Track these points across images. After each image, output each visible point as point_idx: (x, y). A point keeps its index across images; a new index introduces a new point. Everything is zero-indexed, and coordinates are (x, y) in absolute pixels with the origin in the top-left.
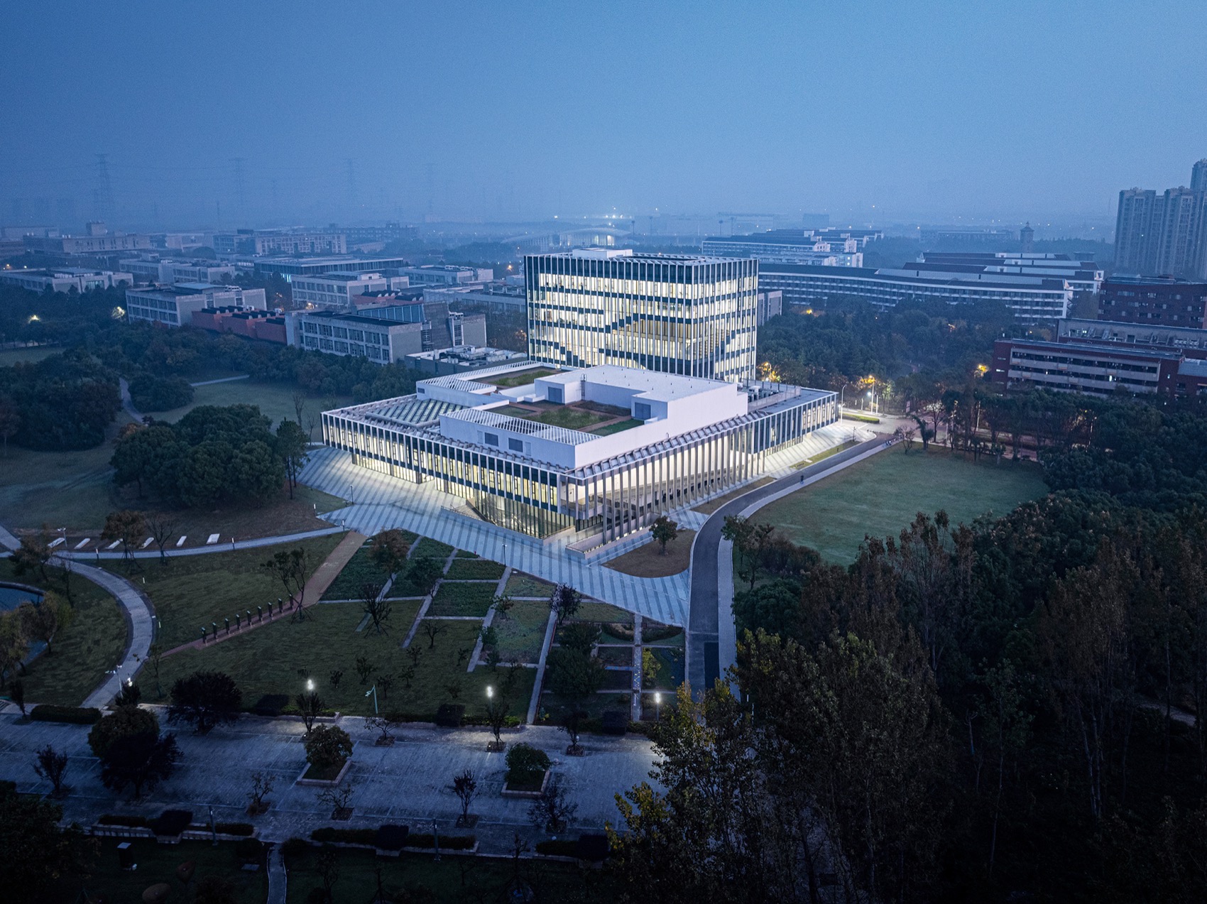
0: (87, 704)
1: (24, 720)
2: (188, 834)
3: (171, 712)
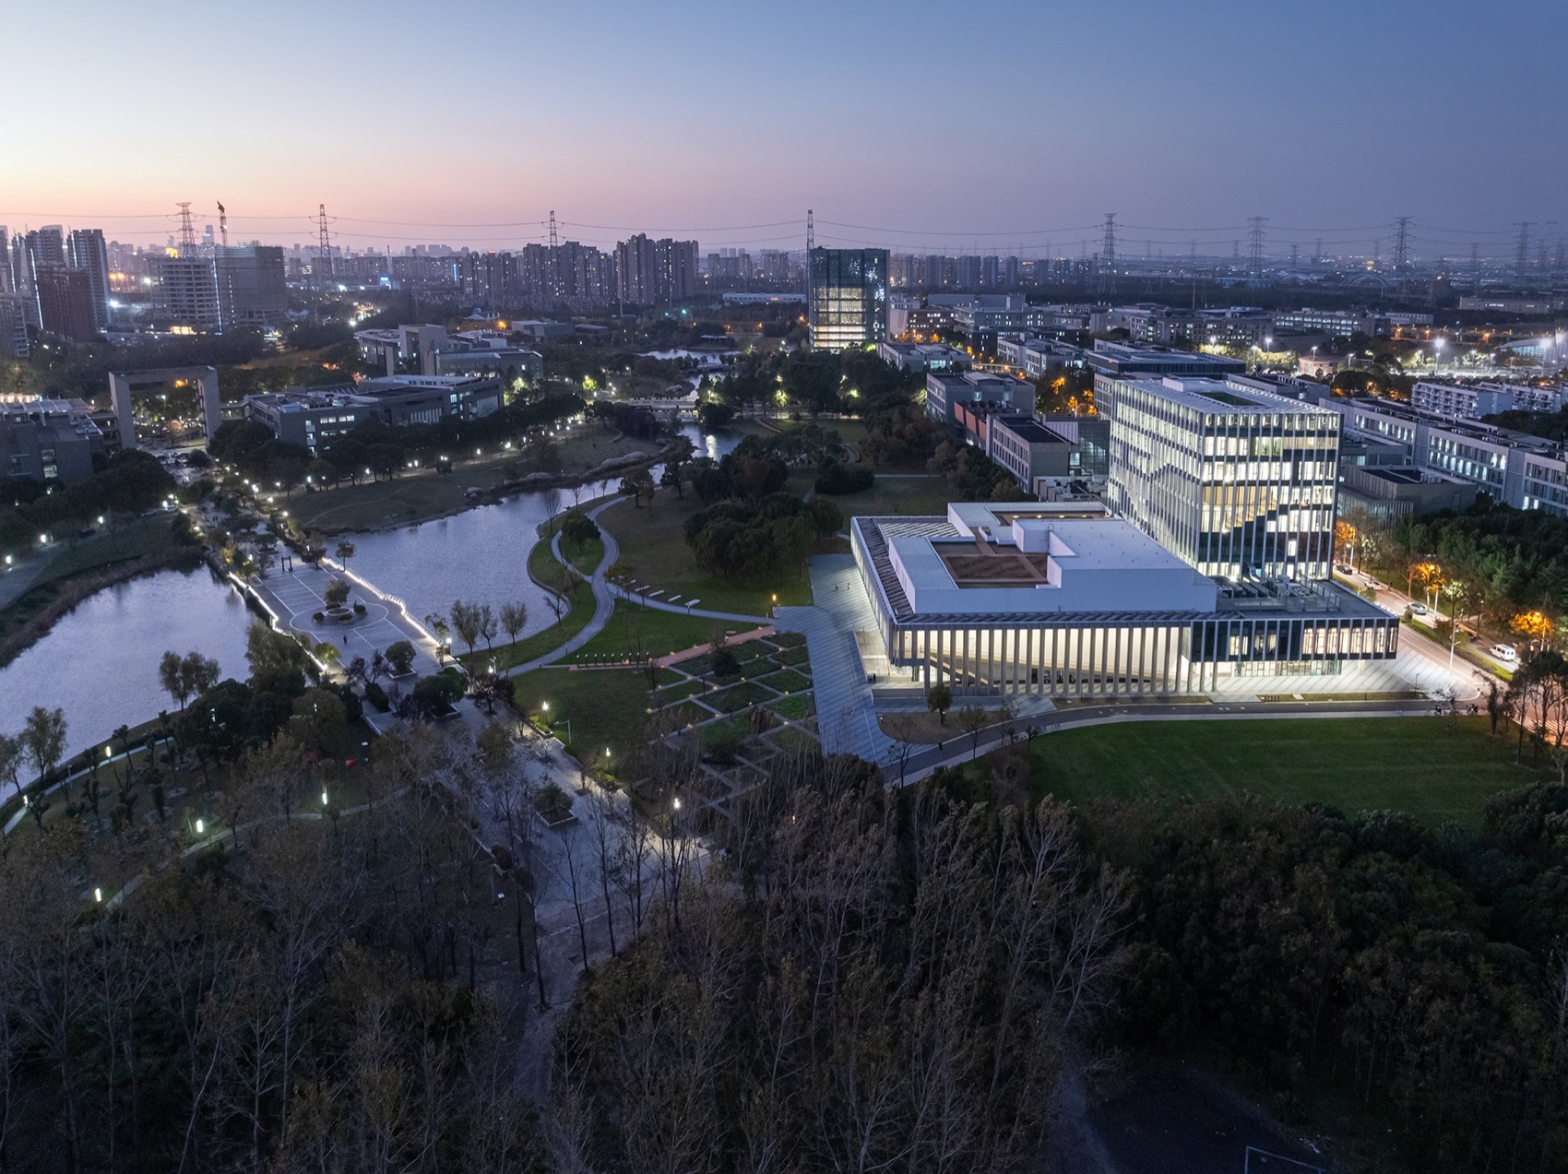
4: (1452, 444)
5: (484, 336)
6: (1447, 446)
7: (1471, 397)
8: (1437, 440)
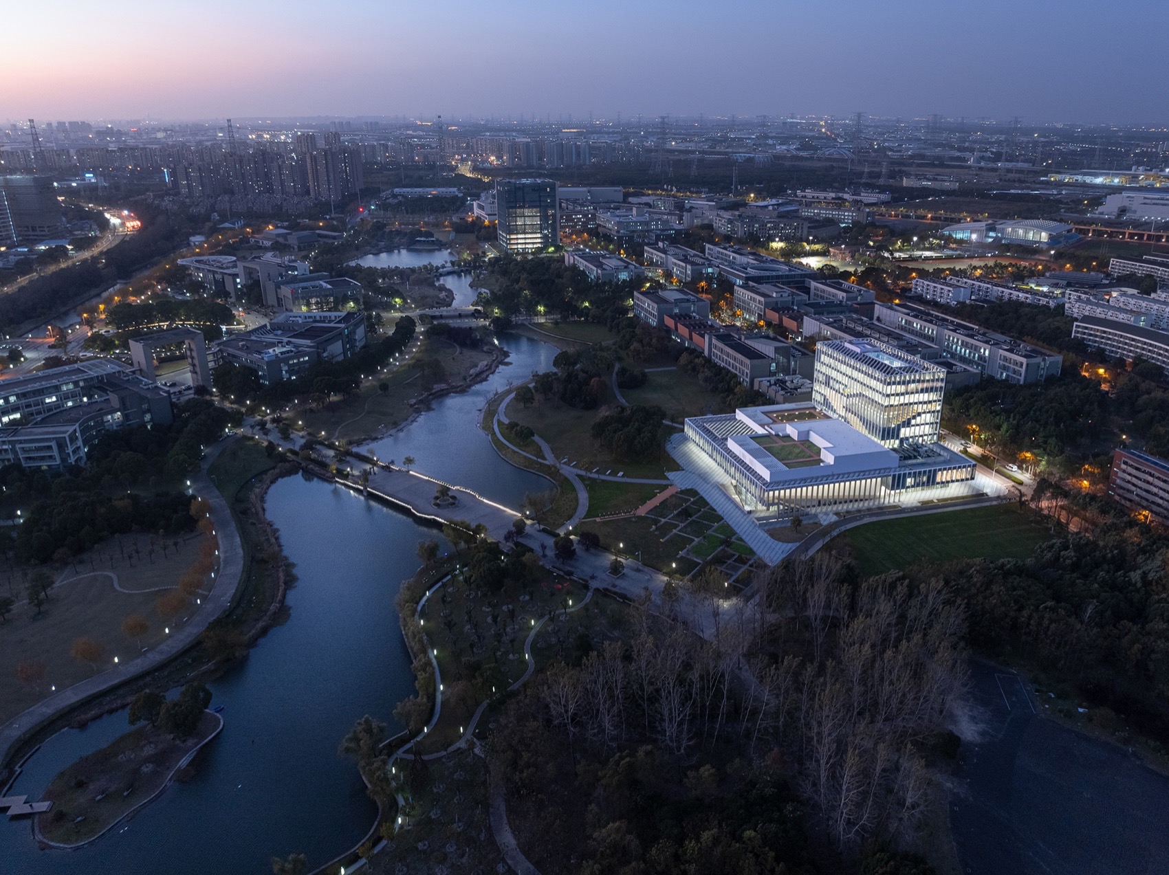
0: (557, 531)
1: (539, 531)
2: (572, 577)
3: (579, 541)
4: (958, 340)
5: (290, 261)
6: (955, 340)
7: (949, 291)
8: (949, 336)
